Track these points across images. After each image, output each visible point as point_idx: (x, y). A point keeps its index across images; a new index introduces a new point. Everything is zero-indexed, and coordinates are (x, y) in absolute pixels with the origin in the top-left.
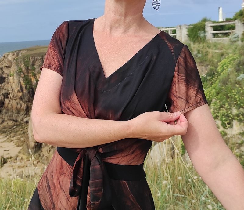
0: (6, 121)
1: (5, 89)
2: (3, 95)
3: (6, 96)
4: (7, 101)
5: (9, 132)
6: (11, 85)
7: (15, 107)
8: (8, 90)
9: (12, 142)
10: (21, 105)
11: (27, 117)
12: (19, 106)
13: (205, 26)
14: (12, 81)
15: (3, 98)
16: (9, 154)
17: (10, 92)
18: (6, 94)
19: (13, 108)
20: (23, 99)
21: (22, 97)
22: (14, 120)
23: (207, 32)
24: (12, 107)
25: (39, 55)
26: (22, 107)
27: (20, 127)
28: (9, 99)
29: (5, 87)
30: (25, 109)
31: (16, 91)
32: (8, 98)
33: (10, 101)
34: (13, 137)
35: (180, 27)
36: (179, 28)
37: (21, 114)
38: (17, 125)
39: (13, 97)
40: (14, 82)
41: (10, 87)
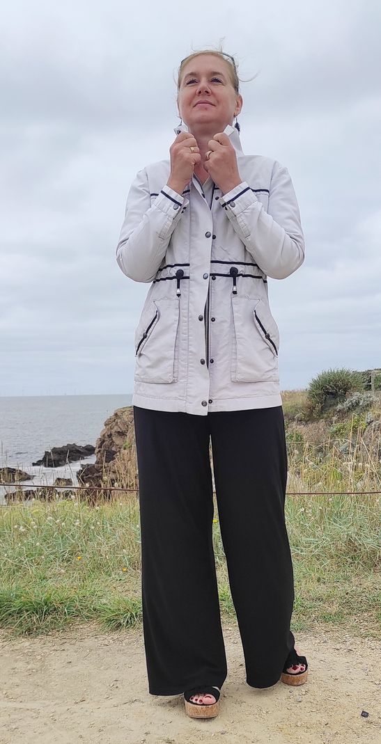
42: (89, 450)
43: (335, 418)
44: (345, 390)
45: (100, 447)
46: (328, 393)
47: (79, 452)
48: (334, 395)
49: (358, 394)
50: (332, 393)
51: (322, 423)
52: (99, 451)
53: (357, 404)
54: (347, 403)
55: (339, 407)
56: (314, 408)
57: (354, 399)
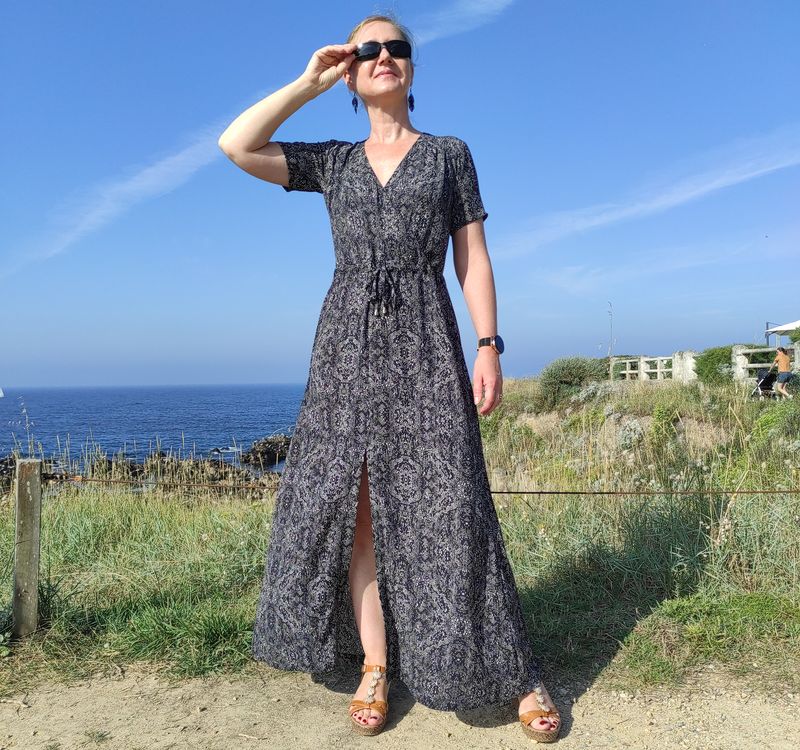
13: (731, 352)
23: (736, 364)
35: (681, 355)
36: (677, 356)
43: (569, 411)
44: (581, 379)
46: (561, 382)
48: (569, 384)
49: (594, 382)
50: (566, 383)
51: (554, 415)
53: (594, 394)
54: (583, 395)
55: (573, 398)
56: (546, 399)
57: (591, 387)
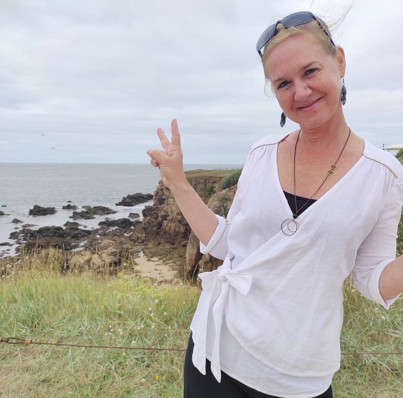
0: (163, 243)
1: (164, 211)
2: (162, 216)
3: (165, 217)
4: (165, 222)
5: (165, 254)
6: (170, 207)
7: (173, 230)
8: (167, 212)
9: (168, 265)
10: (180, 228)
11: (184, 240)
12: (177, 229)
14: (171, 203)
15: (161, 219)
16: (163, 277)
17: (169, 214)
18: (164, 216)
19: (171, 231)
20: (182, 222)
21: (181, 220)
22: (171, 243)
24: (170, 229)
25: (202, 178)
26: (180, 230)
27: (177, 250)
28: (168, 221)
29: (165, 209)
30: (183, 232)
31: (175, 213)
32: (166, 219)
33: (168, 223)
34: (169, 260)
37: (179, 237)
38: (174, 248)
39: (172, 219)
40: (174, 204)
41: (170, 209)
42: (149, 197)
45: (156, 196)
47: (143, 197)
52: (155, 199)
